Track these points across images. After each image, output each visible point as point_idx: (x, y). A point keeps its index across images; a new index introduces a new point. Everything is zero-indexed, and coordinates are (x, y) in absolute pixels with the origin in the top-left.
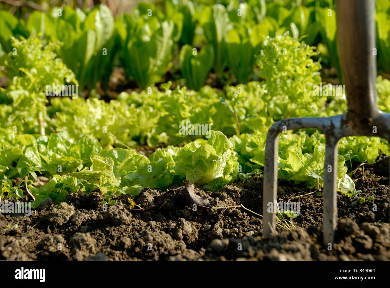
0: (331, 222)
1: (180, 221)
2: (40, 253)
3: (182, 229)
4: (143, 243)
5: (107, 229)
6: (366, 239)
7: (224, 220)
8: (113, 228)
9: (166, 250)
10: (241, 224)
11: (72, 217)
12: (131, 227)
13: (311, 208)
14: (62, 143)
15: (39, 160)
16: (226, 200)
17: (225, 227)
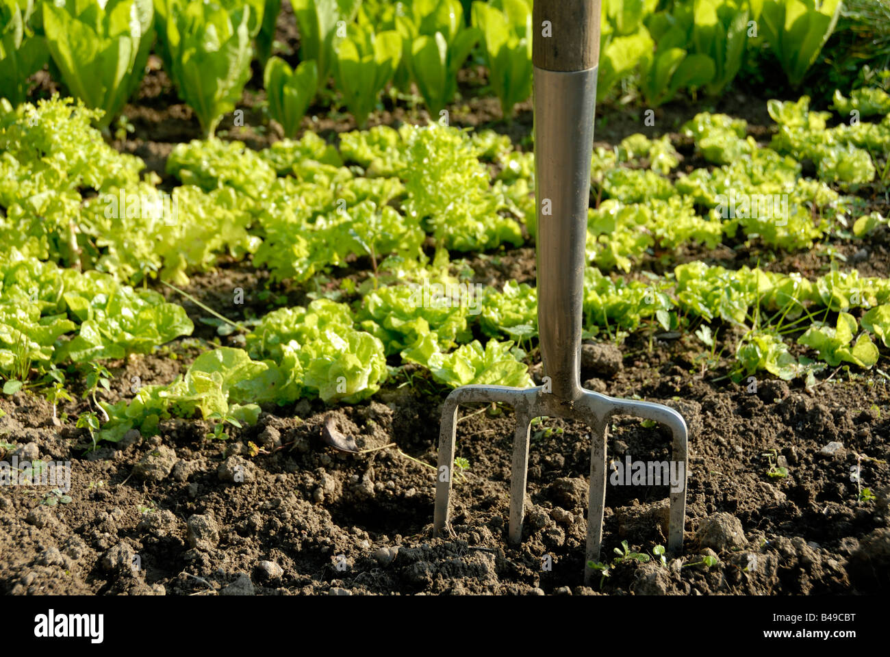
0: (519, 514)
1: (318, 471)
2: (147, 538)
3: (324, 488)
4: (280, 524)
5: (226, 492)
6: (559, 534)
7: (375, 467)
8: (233, 489)
9: (309, 535)
10: (396, 475)
11: (174, 469)
12: (256, 486)
13: (483, 438)
14: (127, 306)
15: (99, 337)
16: (375, 433)
17: (377, 479)
